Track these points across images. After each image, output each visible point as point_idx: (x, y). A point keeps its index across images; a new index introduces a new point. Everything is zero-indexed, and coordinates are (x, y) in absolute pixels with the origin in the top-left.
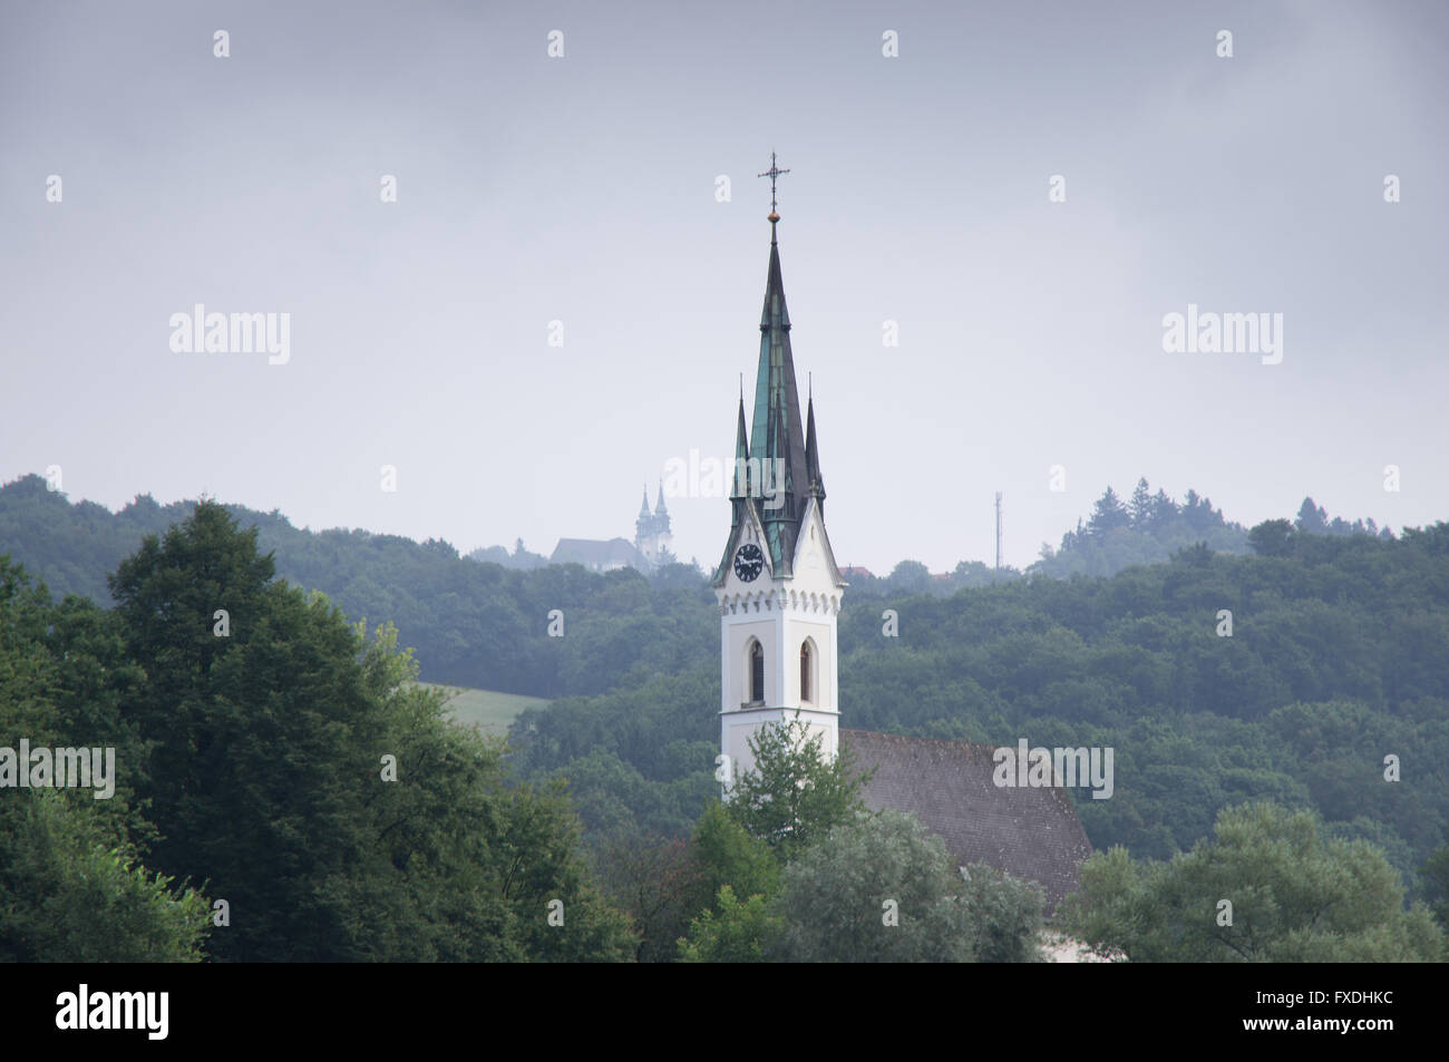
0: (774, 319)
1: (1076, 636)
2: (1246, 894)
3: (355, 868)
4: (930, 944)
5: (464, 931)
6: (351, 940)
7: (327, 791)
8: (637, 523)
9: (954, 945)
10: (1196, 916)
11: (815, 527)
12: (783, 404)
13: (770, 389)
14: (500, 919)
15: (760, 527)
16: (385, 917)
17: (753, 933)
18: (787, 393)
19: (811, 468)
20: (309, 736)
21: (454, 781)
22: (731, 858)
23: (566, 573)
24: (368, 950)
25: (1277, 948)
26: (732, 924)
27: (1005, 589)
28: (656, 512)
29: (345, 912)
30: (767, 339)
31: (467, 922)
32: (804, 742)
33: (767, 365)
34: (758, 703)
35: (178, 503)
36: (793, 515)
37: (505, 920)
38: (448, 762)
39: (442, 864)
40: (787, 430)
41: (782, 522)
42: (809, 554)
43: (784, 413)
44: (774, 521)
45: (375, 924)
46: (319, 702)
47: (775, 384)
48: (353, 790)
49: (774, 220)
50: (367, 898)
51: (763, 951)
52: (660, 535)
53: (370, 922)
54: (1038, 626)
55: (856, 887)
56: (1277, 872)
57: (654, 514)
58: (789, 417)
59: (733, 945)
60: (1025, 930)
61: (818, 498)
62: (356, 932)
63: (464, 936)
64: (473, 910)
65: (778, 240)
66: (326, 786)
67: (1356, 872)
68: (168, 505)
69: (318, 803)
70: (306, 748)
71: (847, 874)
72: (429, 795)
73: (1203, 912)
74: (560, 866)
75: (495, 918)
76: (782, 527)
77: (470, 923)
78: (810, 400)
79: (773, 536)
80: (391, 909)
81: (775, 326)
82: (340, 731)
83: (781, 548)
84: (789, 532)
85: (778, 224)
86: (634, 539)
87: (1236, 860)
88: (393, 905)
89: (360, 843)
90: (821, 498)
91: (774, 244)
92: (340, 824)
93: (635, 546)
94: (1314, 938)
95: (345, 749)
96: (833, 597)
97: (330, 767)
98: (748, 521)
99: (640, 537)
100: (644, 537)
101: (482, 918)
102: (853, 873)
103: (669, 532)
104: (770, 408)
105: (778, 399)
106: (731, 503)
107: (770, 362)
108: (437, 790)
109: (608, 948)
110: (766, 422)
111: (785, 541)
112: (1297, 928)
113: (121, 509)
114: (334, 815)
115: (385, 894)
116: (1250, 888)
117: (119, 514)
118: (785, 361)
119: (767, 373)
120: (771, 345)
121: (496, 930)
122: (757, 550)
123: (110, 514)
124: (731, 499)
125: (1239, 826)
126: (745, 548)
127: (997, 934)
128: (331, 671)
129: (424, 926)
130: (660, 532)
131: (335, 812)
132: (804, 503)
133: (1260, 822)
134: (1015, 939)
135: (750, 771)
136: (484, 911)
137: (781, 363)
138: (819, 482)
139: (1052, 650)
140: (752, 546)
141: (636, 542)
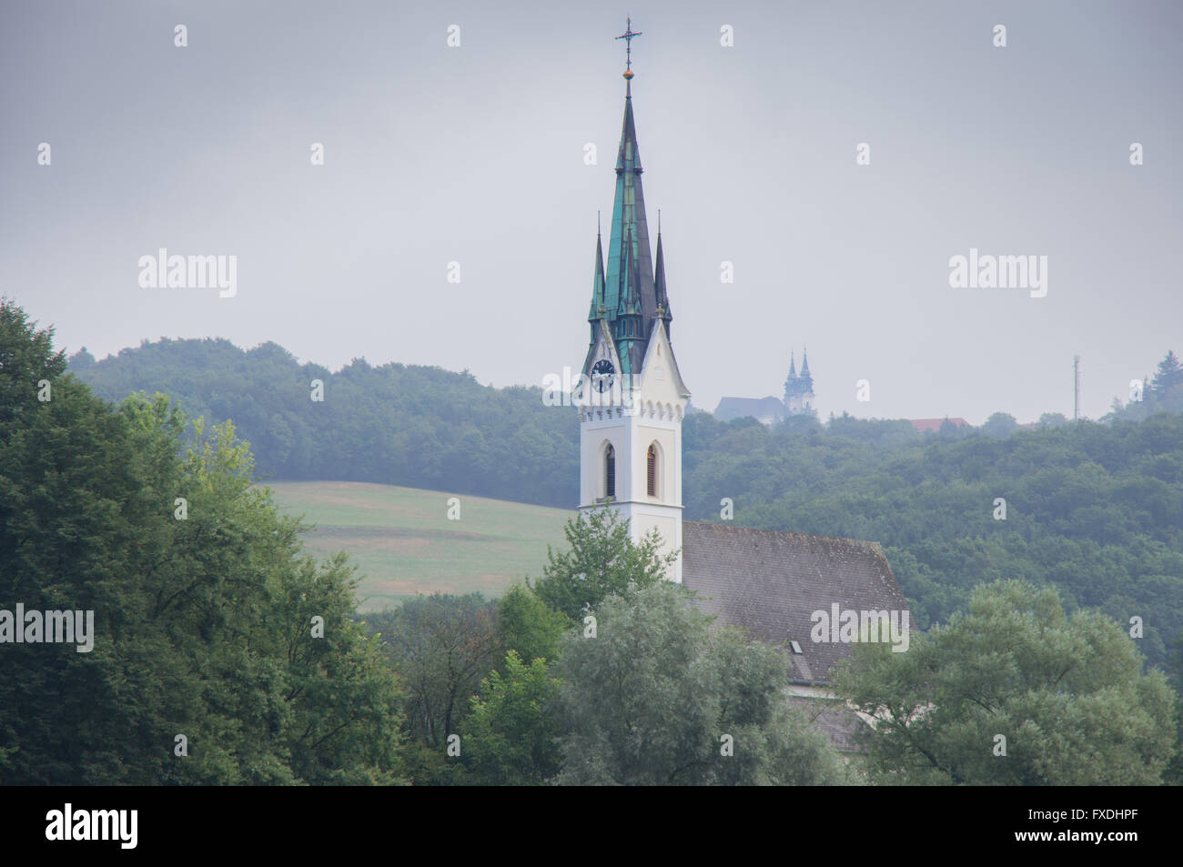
0: (628, 164)
1: (1103, 469)
2: (992, 659)
3: (123, 629)
4: (682, 701)
5: (234, 687)
6: (114, 694)
7: (95, 561)
8: (786, 384)
9: (702, 702)
10: (946, 678)
11: (661, 345)
12: (634, 238)
13: (623, 224)
14: (268, 676)
15: (612, 345)
16: (148, 674)
17: (534, 693)
18: (638, 228)
19: (660, 294)
20: (81, 512)
21: (223, 553)
22: (528, 627)
23: (698, 421)
24: (132, 703)
25: (1016, 705)
26: (515, 684)
27: (1053, 431)
28: (802, 375)
29: (111, 669)
30: (621, 181)
31: (238, 678)
32: (613, 528)
33: (621, 203)
34: (611, 498)
35: (387, 365)
36: (641, 335)
37: (273, 677)
38: (219, 536)
39: (228, 628)
40: (637, 260)
41: (632, 340)
42: (656, 368)
43: (634, 245)
44: (624, 340)
45: (139, 680)
46: (91, 481)
47: (627, 220)
48: (120, 559)
49: (629, 77)
50: (131, 656)
51: (541, 709)
52: (805, 394)
53: (134, 677)
54: (1074, 462)
55: (620, 652)
56: (1022, 639)
57: (799, 376)
58: (639, 247)
59: (516, 703)
60: (772, 689)
61: (664, 320)
62: (117, 687)
63: (233, 691)
64: (243, 668)
65: (632, 94)
66: (94, 556)
67: (1092, 641)
68: (378, 367)
69: (86, 572)
70: (78, 523)
71: (613, 640)
72: (199, 565)
73: (952, 674)
74: (334, 630)
75: (263, 675)
76: (631, 344)
77: (240, 679)
78: (659, 234)
79: (624, 353)
80: (155, 666)
81: (629, 169)
82: (109, 506)
83: (631, 362)
84: (638, 349)
85: (631, 80)
86: (783, 397)
87: (986, 630)
88: (156, 663)
89: (126, 607)
90: (667, 320)
91: (629, 98)
92: (107, 590)
93: (784, 403)
94: (1050, 697)
95: (113, 523)
96: (678, 406)
97: (97, 540)
98: (602, 340)
99: (788, 395)
100: (792, 395)
101: (252, 675)
102: (618, 640)
103: (812, 391)
104: (623, 242)
105: (630, 233)
106: (590, 325)
107: (624, 202)
108: (208, 562)
109: (377, 703)
110: (619, 254)
111: (634, 358)
112: (1036, 689)
113: (339, 370)
114: (102, 582)
115: (151, 654)
116: (996, 654)
117: (337, 374)
118: (636, 200)
119: (621, 212)
120: (624, 186)
121: (265, 686)
122: (610, 365)
123: (329, 374)
124: (590, 321)
125: (991, 599)
126: (599, 363)
127: (745, 692)
128: (103, 455)
129: (193, 681)
130: (804, 392)
131: (101, 579)
132: (652, 323)
133: (1008, 596)
134: (761, 696)
135: (565, 554)
136: (254, 670)
137: (633, 202)
138: (666, 305)
139: (1079, 481)
140: (605, 362)
141: (784, 400)
